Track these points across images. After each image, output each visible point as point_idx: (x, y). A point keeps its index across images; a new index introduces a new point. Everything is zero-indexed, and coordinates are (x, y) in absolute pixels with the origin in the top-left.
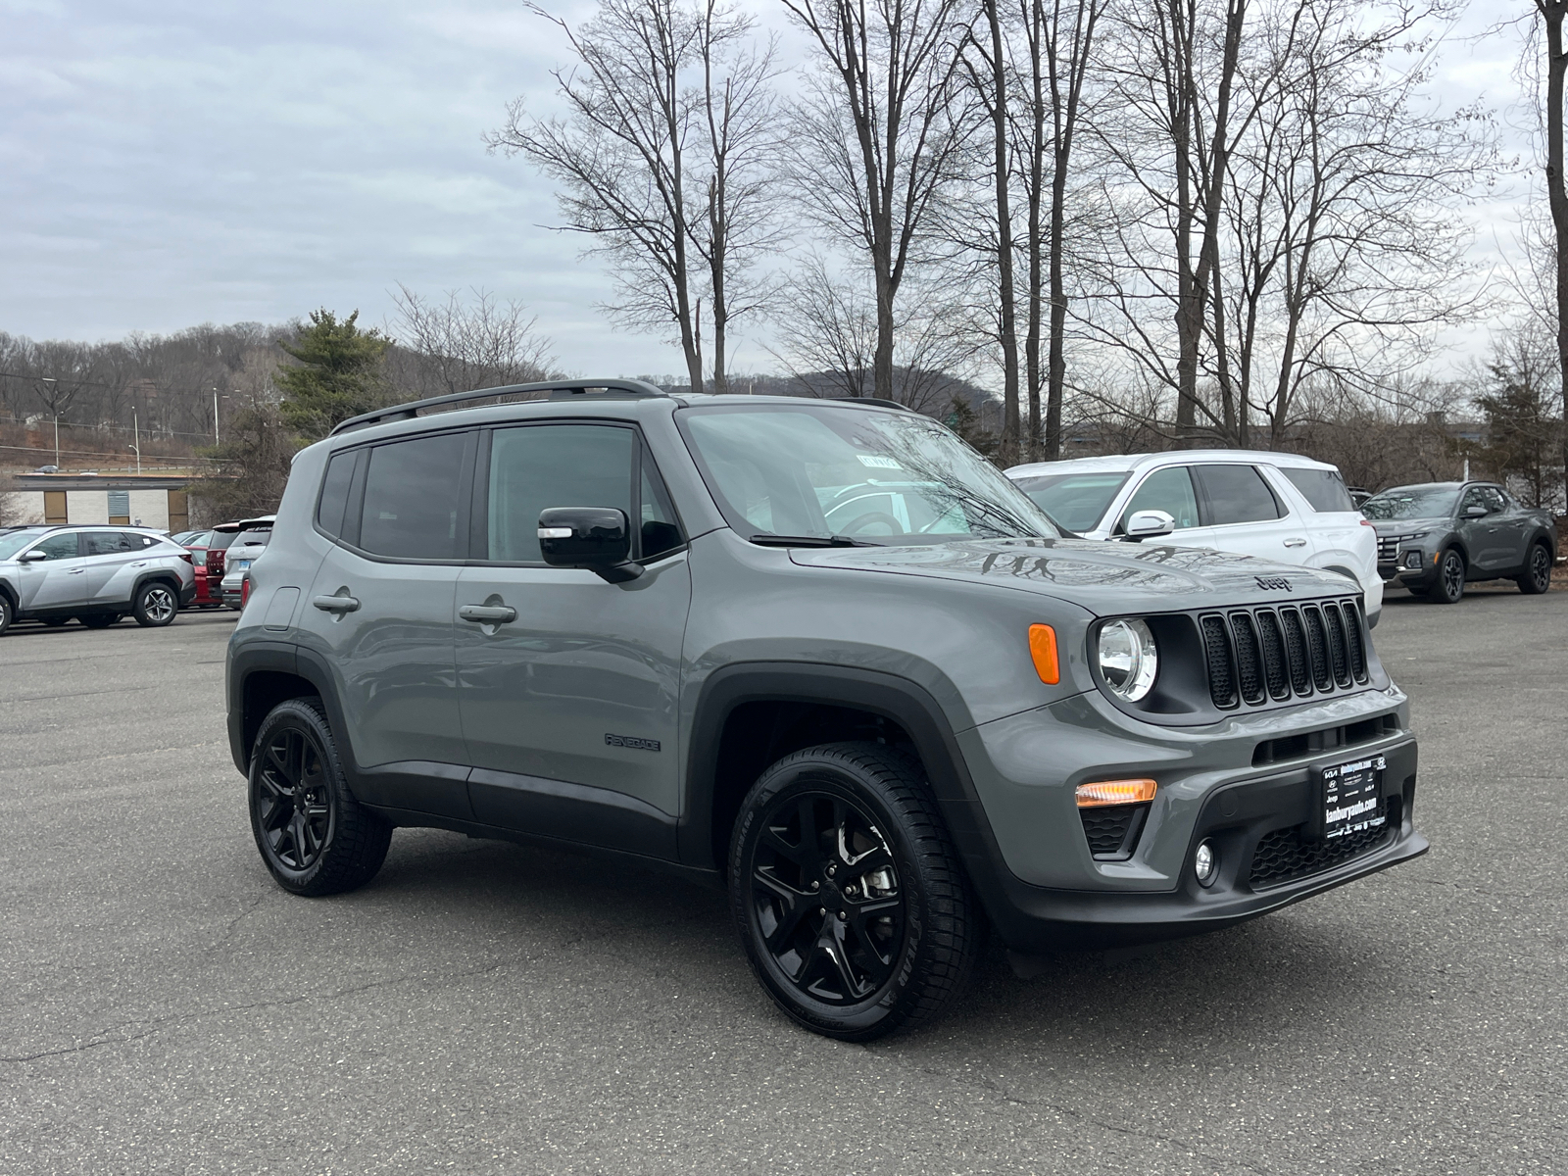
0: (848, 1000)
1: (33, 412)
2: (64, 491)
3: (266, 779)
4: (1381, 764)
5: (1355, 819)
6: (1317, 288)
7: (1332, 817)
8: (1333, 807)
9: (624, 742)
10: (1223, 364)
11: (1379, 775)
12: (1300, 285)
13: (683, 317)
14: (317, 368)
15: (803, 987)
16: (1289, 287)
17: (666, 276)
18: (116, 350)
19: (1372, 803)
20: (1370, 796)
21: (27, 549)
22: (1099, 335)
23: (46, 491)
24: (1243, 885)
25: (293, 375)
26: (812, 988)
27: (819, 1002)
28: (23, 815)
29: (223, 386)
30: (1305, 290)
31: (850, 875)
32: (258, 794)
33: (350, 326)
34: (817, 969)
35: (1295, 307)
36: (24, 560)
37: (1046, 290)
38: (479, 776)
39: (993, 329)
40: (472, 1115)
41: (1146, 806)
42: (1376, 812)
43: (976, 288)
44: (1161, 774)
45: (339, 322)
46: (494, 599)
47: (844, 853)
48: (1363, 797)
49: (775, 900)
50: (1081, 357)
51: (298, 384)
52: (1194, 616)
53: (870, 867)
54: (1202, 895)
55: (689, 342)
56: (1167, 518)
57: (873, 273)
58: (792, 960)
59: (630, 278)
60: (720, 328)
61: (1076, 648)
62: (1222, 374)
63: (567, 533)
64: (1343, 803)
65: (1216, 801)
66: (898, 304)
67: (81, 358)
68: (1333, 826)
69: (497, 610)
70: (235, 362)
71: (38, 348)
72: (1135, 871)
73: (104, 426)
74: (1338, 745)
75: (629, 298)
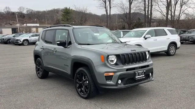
0: (84, 94)
1: (36, 18)
2: (38, 28)
3: (37, 66)
4: (145, 71)
5: (140, 77)
6: (185, 3)
7: (136, 77)
8: (137, 76)
9: (65, 65)
10: (171, 13)
11: (145, 72)
12: (182, 3)
13: (106, 8)
14: (65, 14)
15: (80, 93)
16: (181, 4)
17: (104, 3)
18: (44, 11)
19: (144, 75)
20: (143, 74)
21: (30, 36)
22: (156, 10)
23: (36, 28)
24: (124, 84)
25: (63, 14)
26: (81, 93)
27: (82, 94)
28: (18, 68)
29: (56, 15)
30: (183, 4)
31: (84, 81)
32: (36, 68)
33: (69, 9)
34: (82, 91)
35: (181, 6)
36: (30, 37)
37: (150, 4)
38: (54, 68)
39: (143, 9)
40: (41, 105)
41: (113, 76)
42: (144, 76)
43: (141, 4)
44: (114, 72)
45: (68, 8)
46: (55, 49)
47: (84, 79)
48: (142, 75)
49: (78, 83)
50: (154, 13)
51: (63, 15)
52: (120, 55)
53: (86, 80)
54: (119, 85)
55: (106, 11)
56: (150, 36)
57: (129, 2)
58: (80, 90)
59: (100, 3)
60: (110, 9)
61: (105, 58)
62: (171, 15)
63: (59, 43)
64: (139, 75)
65: (120, 75)
66: (132, 6)
67: (41, 12)
68: (137, 78)
69: (55, 50)
70: (57, 13)
71: (36, 11)
72: (111, 83)
73: (43, 20)
74: (140, 69)
75: (100, 6)
